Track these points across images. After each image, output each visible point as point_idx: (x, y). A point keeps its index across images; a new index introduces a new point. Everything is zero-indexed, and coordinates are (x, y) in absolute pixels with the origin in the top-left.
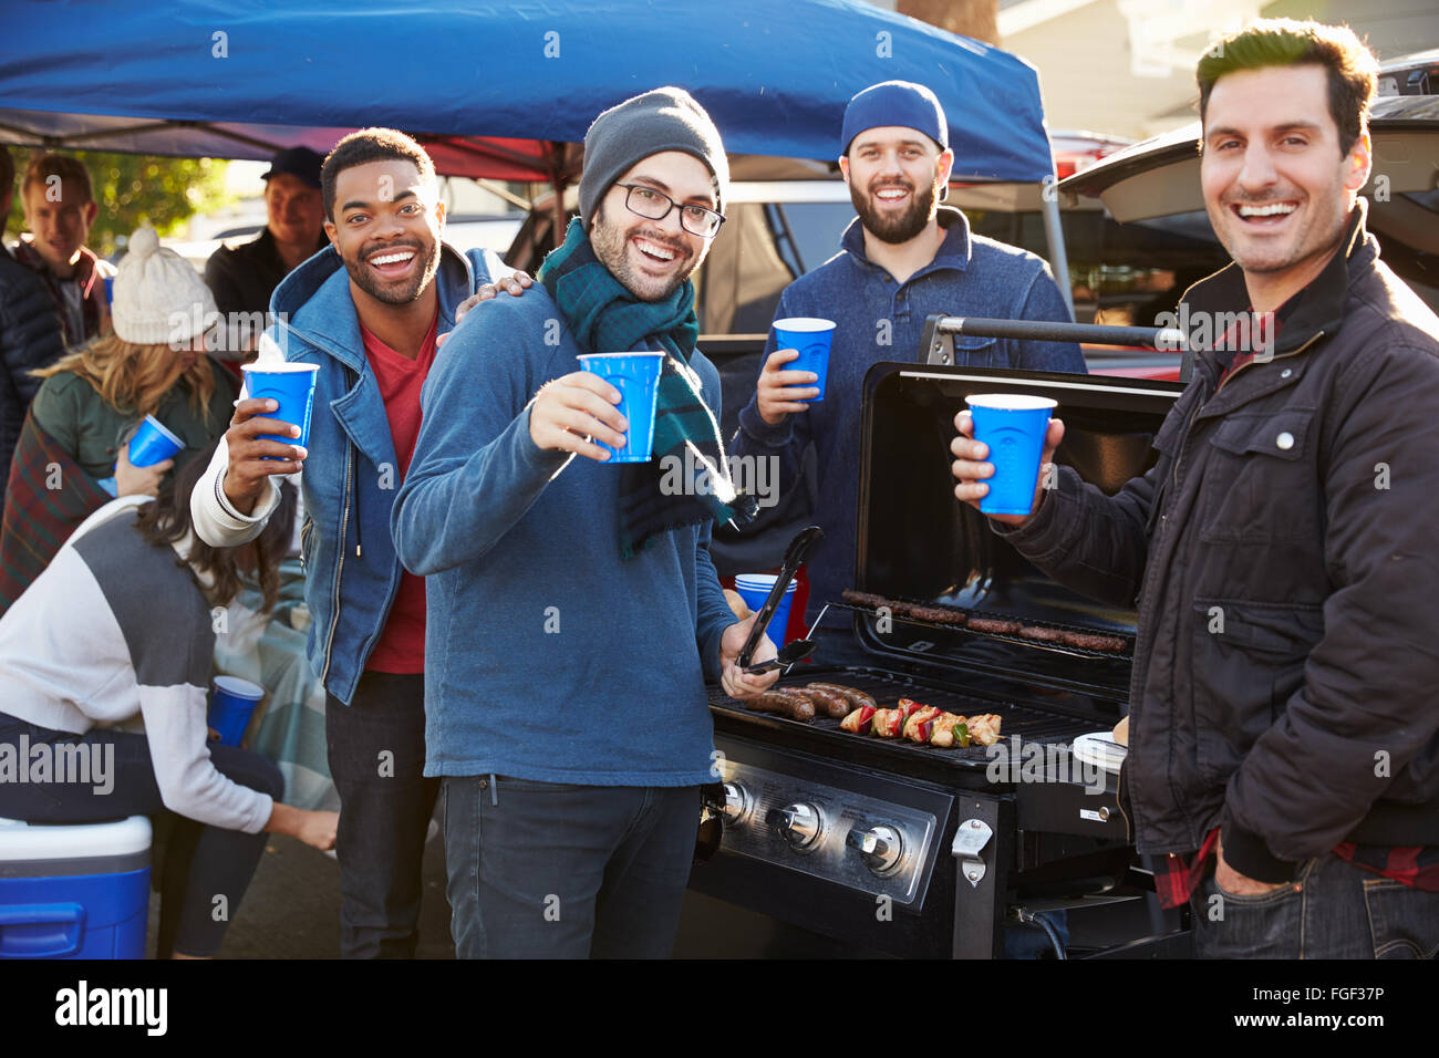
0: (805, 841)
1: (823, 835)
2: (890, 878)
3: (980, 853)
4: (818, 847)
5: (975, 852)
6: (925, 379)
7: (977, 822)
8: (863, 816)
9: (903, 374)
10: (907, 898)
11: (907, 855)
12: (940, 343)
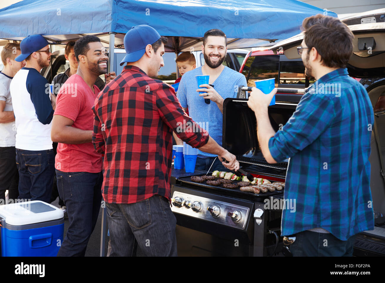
0: (216, 215)
1: (221, 213)
2: (238, 223)
3: (261, 217)
4: (220, 217)
5: (259, 216)
6: (239, 102)
7: (259, 209)
8: (231, 208)
9: (233, 101)
10: (243, 228)
11: (243, 218)
12: (242, 93)
